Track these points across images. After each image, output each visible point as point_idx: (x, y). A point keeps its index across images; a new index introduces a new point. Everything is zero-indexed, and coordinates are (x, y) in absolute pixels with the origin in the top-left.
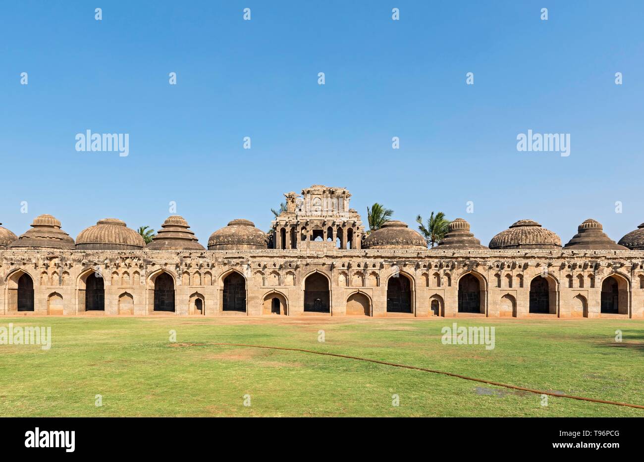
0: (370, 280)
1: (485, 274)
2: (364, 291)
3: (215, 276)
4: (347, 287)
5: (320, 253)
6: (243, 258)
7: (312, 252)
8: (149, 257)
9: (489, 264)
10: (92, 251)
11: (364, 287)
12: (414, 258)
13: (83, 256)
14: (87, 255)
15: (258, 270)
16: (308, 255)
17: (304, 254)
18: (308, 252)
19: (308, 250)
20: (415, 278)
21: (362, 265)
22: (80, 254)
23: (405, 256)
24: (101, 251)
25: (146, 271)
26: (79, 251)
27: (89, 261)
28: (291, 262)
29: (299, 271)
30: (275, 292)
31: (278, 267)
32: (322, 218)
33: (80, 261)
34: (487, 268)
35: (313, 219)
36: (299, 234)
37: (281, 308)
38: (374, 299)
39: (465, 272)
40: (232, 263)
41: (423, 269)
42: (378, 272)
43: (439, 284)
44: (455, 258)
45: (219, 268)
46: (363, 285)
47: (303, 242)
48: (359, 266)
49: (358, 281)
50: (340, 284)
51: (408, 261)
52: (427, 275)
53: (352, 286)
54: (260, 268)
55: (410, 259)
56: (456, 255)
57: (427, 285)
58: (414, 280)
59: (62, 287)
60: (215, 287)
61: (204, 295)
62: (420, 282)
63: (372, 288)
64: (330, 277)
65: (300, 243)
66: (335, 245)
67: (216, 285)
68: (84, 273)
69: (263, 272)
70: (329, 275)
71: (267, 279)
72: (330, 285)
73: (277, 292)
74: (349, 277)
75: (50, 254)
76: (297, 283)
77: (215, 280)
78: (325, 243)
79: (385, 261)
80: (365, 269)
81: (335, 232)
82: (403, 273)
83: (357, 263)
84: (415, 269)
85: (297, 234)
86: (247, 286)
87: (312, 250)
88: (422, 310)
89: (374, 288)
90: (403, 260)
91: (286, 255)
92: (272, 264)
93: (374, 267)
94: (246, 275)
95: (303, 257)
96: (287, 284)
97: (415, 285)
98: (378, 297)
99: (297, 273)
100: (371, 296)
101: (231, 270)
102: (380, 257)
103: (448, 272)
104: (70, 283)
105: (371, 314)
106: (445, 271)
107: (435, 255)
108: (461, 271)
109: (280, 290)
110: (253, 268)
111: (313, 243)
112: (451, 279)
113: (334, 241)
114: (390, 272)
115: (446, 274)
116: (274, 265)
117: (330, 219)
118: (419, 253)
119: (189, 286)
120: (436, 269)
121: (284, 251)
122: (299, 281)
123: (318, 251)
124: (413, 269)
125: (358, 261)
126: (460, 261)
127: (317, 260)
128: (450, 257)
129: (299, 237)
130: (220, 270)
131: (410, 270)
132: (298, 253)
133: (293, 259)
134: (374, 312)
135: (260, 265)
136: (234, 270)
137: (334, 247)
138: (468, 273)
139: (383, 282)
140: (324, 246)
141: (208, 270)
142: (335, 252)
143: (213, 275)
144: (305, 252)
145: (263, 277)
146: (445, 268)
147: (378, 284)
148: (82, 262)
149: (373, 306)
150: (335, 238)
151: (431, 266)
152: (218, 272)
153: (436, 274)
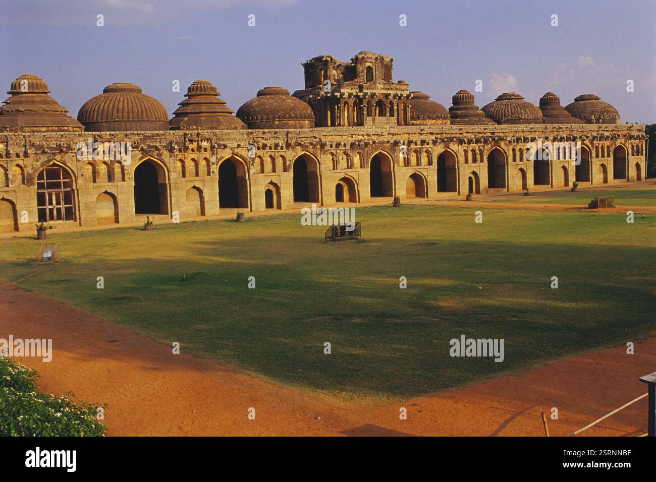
0: (424, 160)
1: (505, 149)
2: (421, 171)
3: (290, 161)
4: (407, 168)
5: (383, 130)
6: (315, 138)
7: (377, 130)
8: (219, 139)
9: (509, 139)
10: (152, 132)
11: (419, 167)
12: (456, 134)
13: (141, 139)
14: (146, 138)
15: (330, 151)
16: (374, 133)
18: (374, 129)
19: (374, 127)
20: (458, 155)
21: (419, 142)
23: (451, 132)
24: (162, 132)
25: (217, 158)
26: (136, 132)
27: (149, 146)
28: (360, 141)
29: (367, 152)
30: (346, 176)
31: (348, 147)
32: (385, 92)
33: (137, 147)
34: (507, 143)
35: (377, 92)
36: (365, 109)
37: (346, 195)
38: (429, 179)
39: (492, 147)
40: (306, 144)
41: (464, 145)
42: (430, 150)
43: (475, 161)
44: (485, 133)
45: (293, 150)
46: (418, 165)
47: (369, 119)
48: (416, 144)
49: (413, 160)
50: (400, 164)
51: (453, 138)
52: (466, 152)
53: (411, 166)
54: (331, 149)
55: (454, 135)
56: (486, 131)
57: (466, 162)
58: (457, 157)
59: (115, 184)
60: (291, 174)
61: (279, 185)
62: (462, 159)
63: (426, 167)
64: (393, 157)
65: (366, 120)
66: (396, 121)
67: (292, 171)
68: (140, 163)
69: (335, 153)
70: (391, 154)
71: (339, 162)
72: (392, 166)
73: (348, 177)
74: (409, 156)
75: (97, 137)
76: (365, 166)
77: (290, 165)
78: (387, 120)
79: (436, 138)
80: (421, 146)
81: (395, 108)
82: (449, 150)
83: (414, 141)
84: (458, 146)
85: (363, 109)
86: (320, 171)
87: (377, 128)
88: (464, 188)
89: (428, 167)
90: (448, 136)
91: (355, 133)
92: (342, 144)
93: (428, 144)
94: (319, 158)
95: (369, 135)
96: (355, 166)
97: (458, 163)
98: (431, 177)
99: (366, 153)
100: (426, 177)
101: (303, 153)
102: (432, 134)
103: (481, 148)
104: (126, 177)
105: (426, 196)
106: (479, 147)
107: (472, 131)
108: (489, 146)
109: (351, 173)
110: (326, 149)
111: (378, 118)
112: (483, 155)
113: (395, 117)
114: (439, 149)
115: (480, 150)
116: (345, 145)
117: (392, 92)
118: (460, 129)
119: (263, 174)
120: (473, 145)
121: (353, 129)
122: (367, 163)
123: (382, 128)
124: (456, 146)
125: (415, 138)
126: (490, 137)
127: (381, 139)
128: (482, 133)
129: (365, 113)
130: (294, 153)
131: (454, 147)
132: (365, 130)
133: (361, 137)
134: (429, 193)
135: (331, 146)
136: (306, 153)
137: (395, 123)
138: (494, 148)
139: (435, 161)
140: (387, 123)
141: (281, 153)
142: (396, 130)
143: (287, 159)
144: (371, 130)
145: (333, 159)
146: (479, 144)
147: (430, 163)
148: (140, 148)
149: (429, 186)
150: (396, 114)
151: (470, 141)
152: (292, 156)
153: (473, 151)
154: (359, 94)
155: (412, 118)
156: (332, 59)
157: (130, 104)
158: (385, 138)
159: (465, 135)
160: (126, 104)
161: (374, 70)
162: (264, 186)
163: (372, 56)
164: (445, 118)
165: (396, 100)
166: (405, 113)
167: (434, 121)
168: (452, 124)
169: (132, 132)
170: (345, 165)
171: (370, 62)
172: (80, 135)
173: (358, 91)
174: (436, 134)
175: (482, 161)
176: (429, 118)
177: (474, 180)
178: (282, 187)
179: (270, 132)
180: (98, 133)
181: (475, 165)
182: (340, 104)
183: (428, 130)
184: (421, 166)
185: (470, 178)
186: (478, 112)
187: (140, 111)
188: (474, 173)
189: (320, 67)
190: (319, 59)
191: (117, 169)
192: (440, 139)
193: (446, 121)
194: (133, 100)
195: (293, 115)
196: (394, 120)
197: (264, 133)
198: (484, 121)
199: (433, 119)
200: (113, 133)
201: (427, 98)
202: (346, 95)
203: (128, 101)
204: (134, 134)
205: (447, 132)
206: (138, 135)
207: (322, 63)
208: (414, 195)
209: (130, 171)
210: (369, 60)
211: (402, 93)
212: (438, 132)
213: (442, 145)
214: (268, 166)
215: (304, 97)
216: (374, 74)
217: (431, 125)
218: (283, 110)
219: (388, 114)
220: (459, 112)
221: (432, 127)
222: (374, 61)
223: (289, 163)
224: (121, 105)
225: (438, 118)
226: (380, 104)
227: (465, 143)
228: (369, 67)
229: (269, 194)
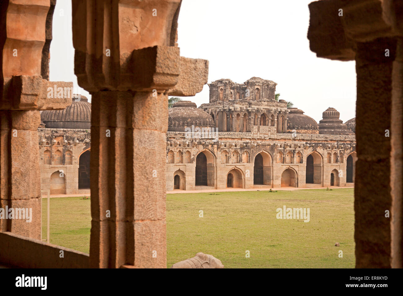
0: (296, 159)
2: (293, 167)
4: (283, 164)
5: (266, 136)
6: (213, 139)
7: (261, 135)
11: (292, 164)
12: (322, 141)
13: (85, 135)
15: (224, 150)
16: (258, 137)
17: (255, 136)
18: (258, 135)
19: (258, 133)
20: (323, 156)
21: (293, 146)
22: (83, 133)
23: (318, 139)
26: (82, 130)
29: (253, 151)
31: (238, 147)
32: (268, 107)
33: (82, 141)
35: (262, 107)
36: (253, 120)
37: (235, 182)
38: (300, 173)
39: (351, 152)
40: (207, 144)
41: (328, 149)
42: (301, 152)
43: (337, 161)
44: (346, 141)
45: (197, 148)
46: (292, 163)
47: (255, 127)
48: (290, 147)
49: (288, 159)
50: (278, 161)
51: (320, 143)
52: (329, 154)
53: (286, 163)
54: (225, 148)
55: (320, 142)
56: (347, 139)
57: (330, 162)
58: (323, 158)
59: (65, 166)
60: (194, 165)
61: (185, 172)
62: (326, 159)
63: (298, 164)
64: (272, 156)
65: (253, 127)
66: (276, 130)
67: (195, 163)
68: (84, 152)
69: (228, 151)
70: (271, 154)
71: (231, 157)
72: (271, 162)
73: (237, 169)
74: (284, 156)
75: (54, 132)
76: (251, 161)
77: (193, 159)
78: (269, 128)
79: (306, 143)
80: (294, 149)
81: (276, 120)
82: (316, 152)
83: (289, 145)
84: (324, 150)
85: (251, 119)
86: (216, 163)
87: (261, 134)
88: (327, 181)
89: (299, 164)
90: (316, 142)
91: (244, 137)
92: (234, 144)
93: (300, 147)
94: (216, 154)
95: (255, 139)
96: (243, 161)
97: (323, 162)
98: (301, 172)
99: (251, 152)
100: (297, 171)
101: (204, 150)
102: (303, 140)
103: (342, 152)
104: (73, 162)
105: (296, 186)
106: (340, 151)
107: (335, 139)
108: (349, 151)
109: (240, 166)
110: (221, 148)
111: (262, 127)
112: (343, 157)
113: (275, 126)
114: (309, 151)
115: (341, 153)
116: (236, 146)
117: (274, 108)
118: (326, 138)
119: (174, 164)
120: (335, 149)
121: (243, 134)
122: (252, 159)
123: (264, 134)
124: (322, 149)
125: (289, 143)
126: (349, 144)
127: (263, 142)
128: (343, 141)
129: (252, 122)
130: (197, 150)
131: (320, 150)
132: (252, 135)
133: (248, 141)
134: (299, 184)
135: (225, 146)
136: (207, 150)
137: (275, 131)
138: (352, 153)
139: (305, 160)
140: (269, 130)
141: (188, 150)
142: (276, 136)
143: (192, 154)
144: (256, 135)
145: (226, 155)
146: (341, 149)
147: (301, 162)
148: (84, 141)
149: (299, 179)
150: (276, 125)
151: (333, 147)
152: (195, 152)
153: (335, 154)
154: (249, 108)
155: (289, 128)
156: (229, 82)
157: (79, 109)
158: (267, 142)
159: (330, 142)
160: (76, 110)
161: (261, 91)
162: (174, 172)
163: (260, 81)
164: (314, 128)
165: (276, 114)
166: (283, 124)
167: (306, 130)
168: (320, 133)
169: (79, 130)
170: (235, 161)
171: (258, 85)
172: (42, 130)
173: (248, 106)
174: (307, 140)
175: (342, 162)
176: (302, 128)
177: (335, 176)
178: (187, 173)
179: (180, 134)
180: (55, 129)
181: (336, 164)
182: (234, 115)
183: (301, 137)
184: (294, 163)
185: (332, 175)
186: (342, 125)
187: (86, 116)
188: (335, 170)
189: (221, 88)
190: (221, 81)
191: (67, 156)
192: (309, 144)
193: (315, 131)
194: (81, 107)
195: (198, 122)
196: (274, 128)
197: (176, 135)
198: (346, 132)
199: (305, 129)
200: (65, 129)
201: (302, 113)
202: (239, 109)
203: (77, 108)
204: (80, 131)
205: (316, 139)
206: (83, 131)
207: (223, 85)
208: (288, 185)
209: (76, 157)
210: (257, 84)
211: (282, 109)
212: (308, 138)
213: (311, 149)
214: (177, 158)
215: (208, 109)
216: (261, 94)
217: (304, 133)
218: (191, 118)
219: (270, 124)
220: (327, 124)
221: (304, 135)
222: (261, 85)
223: (193, 156)
224: (72, 110)
225: (309, 128)
226: (264, 116)
227: (329, 148)
228: (257, 89)
229: (177, 178)
